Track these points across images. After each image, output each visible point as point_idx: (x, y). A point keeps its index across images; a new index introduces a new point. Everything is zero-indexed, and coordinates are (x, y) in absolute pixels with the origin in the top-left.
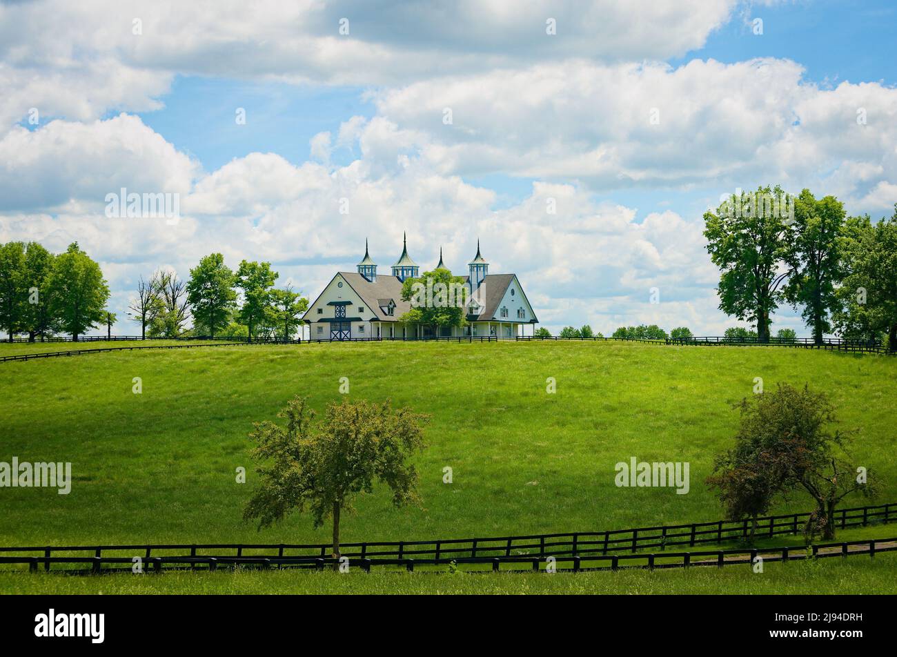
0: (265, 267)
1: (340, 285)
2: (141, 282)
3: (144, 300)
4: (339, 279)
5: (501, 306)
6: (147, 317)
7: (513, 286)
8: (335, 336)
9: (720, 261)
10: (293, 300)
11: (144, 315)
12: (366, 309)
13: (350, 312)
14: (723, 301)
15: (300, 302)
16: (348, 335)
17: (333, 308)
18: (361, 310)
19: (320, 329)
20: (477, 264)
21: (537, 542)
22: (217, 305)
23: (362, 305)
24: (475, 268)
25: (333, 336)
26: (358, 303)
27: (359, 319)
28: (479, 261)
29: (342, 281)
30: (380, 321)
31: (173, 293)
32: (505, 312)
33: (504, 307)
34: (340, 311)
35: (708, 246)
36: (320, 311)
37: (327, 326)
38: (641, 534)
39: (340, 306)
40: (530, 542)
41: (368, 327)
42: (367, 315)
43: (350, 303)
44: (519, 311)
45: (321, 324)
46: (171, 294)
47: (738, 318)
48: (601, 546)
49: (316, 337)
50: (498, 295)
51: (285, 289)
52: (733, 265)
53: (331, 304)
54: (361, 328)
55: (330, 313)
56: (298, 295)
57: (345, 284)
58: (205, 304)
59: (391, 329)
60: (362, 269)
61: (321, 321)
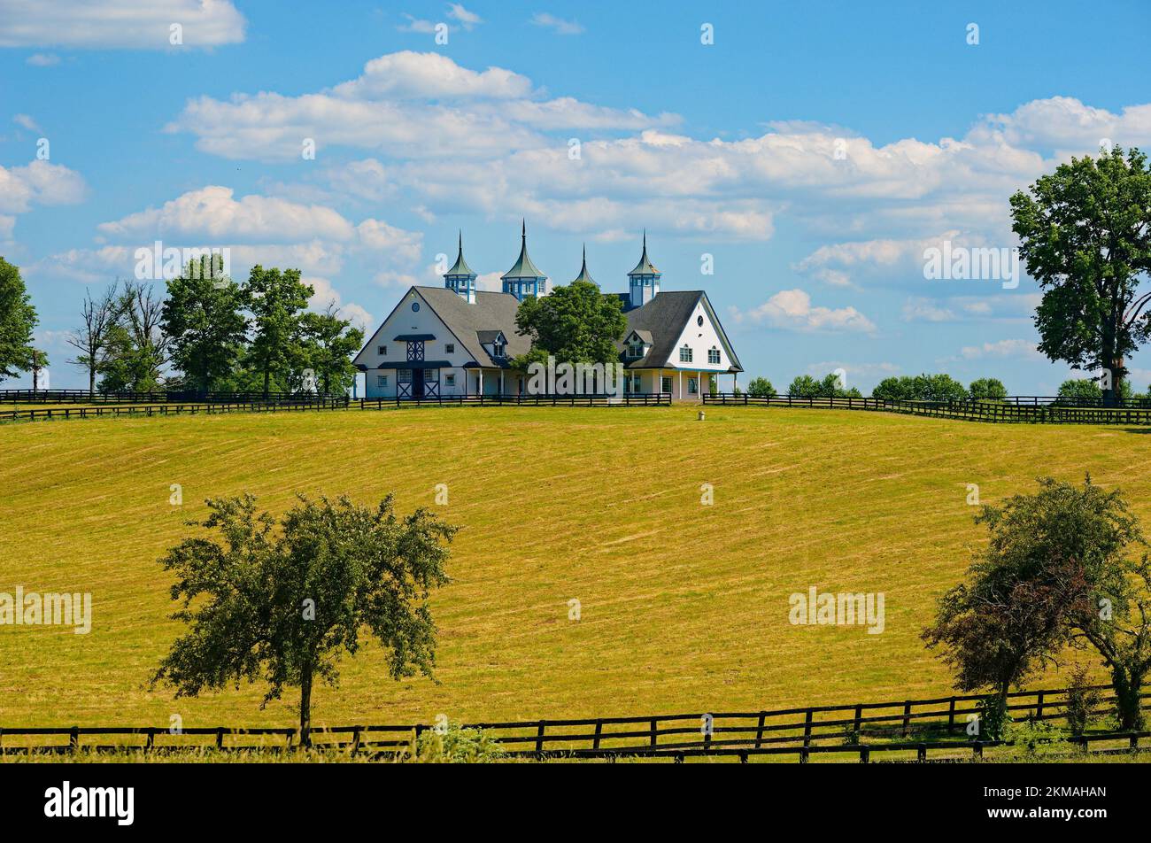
0: (292, 276)
1: (415, 307)
2: (88, 301)
3: (92, 329)
4: (413, 298)
5: (680, 344)
6: (99, 358)
7: (699, 310)
8: (405, 391)
9: (1041, 272)
10: (337, 332)
11: (93, 354)
12: (457, 347)
13: (432, 352)
14: (1044, 338)
15: (348, 335)
16: (436, 390)
17: (403, 346)
18: (450, 349)
19: (383, 380)
20: (642, 275)
21: (647, 727)
22: (212, 340)
23: (452, 341)
24: (639, 281)
25: (400, 391)
26: (443, 339)
27: (447, 364)
28: (646, 270)
29: (418, 300)
30: (481, 367)
31: (146, 319)
32: (687, 355)
33: (686, 345)
34: (415, 351)
35: (1020, 248)
36: (382, 350)
37: (391, 375)
38: (816, 717)
39: (415, 343)
40: (634, 727)
41: (461, 376)
42: (459, 358)
43: (431, 337)
44: (710, 351)
45: (383, 372)
46: (141, 318)
47: (1072, 364)
48: (752, 736)
49: (376, 392)
50: (675, 325)
51: (324, 313)
52: (1063, 278)
53: (400, 338)
54: (450, 379)
55: (400, 353)
56: (346, 324)
57: (422, 304)
58: (191, 337)
59: (500, 381)
60: (453, 280)
61: (384, 366)
